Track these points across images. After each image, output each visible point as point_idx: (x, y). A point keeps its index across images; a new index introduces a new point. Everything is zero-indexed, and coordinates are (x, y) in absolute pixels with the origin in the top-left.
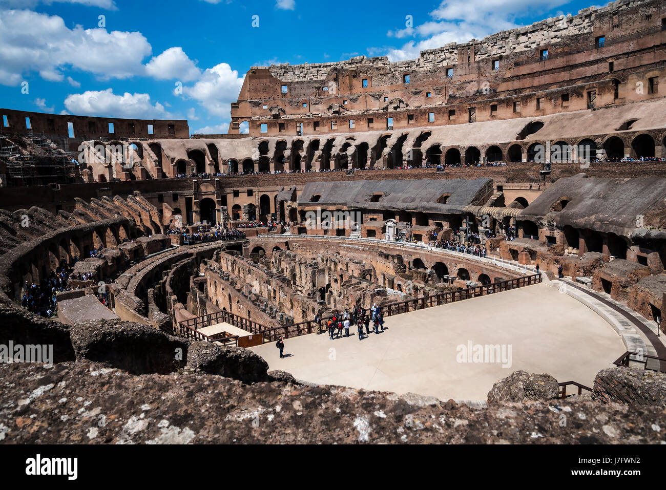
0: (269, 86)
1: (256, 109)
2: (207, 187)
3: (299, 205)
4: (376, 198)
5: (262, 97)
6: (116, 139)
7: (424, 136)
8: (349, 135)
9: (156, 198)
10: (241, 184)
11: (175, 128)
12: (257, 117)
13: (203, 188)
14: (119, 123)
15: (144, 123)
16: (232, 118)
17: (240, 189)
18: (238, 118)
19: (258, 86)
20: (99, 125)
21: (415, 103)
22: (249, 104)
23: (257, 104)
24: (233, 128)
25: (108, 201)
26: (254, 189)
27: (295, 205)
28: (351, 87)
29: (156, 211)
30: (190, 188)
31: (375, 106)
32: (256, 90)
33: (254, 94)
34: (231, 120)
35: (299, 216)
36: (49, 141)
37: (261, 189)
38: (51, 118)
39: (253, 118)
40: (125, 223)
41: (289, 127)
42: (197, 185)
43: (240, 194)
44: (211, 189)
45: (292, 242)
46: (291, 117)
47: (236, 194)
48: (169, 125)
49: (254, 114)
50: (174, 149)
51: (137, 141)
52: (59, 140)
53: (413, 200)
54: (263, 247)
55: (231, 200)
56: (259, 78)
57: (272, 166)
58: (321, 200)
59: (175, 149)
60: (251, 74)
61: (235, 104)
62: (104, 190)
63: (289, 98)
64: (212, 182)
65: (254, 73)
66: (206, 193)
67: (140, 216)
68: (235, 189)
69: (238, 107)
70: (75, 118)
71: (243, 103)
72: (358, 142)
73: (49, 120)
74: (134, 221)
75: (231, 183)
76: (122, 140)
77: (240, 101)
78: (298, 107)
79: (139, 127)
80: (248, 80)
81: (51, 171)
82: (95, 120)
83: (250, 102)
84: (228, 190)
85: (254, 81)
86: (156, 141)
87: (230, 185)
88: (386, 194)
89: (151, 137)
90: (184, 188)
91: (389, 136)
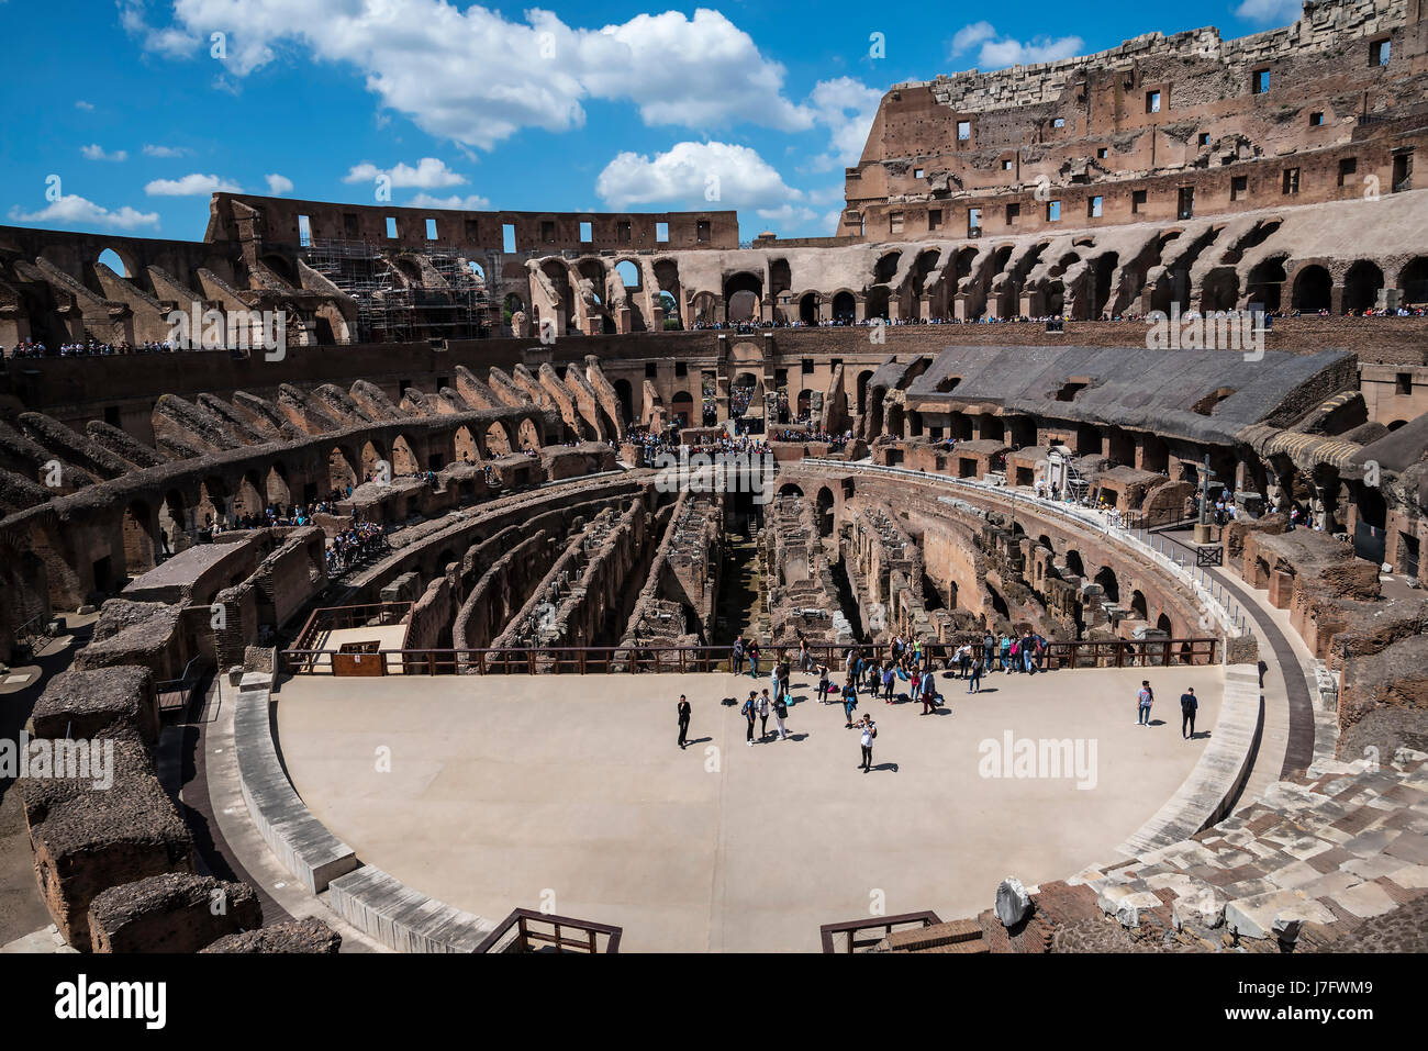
0: (929, 125)
1: (900, 181)
2: (746, 350)
3: (909, 397)
4: (1068, 392)
5: (913, 152)
6: (590, 253)
7: (1259, 234)
8: (1082, 233)
9: (642, 369)
10: (819, 347)
11: (712, 228)
12: (898, 197)
13: (738, 353)
14: (600, 223)
15: (648, 220)
16: (848, 201)
17: (817, 357)
18: (860, 200)
19: (906, 127)
20: (562, 228)
21: (1279, 144)
22: (883, 169)
23: (900, 169)
24: (846, 224)
25: (522, 372)
26: (847, 358)
27: (900, 397)
28: (1118, 115)
29: (614, 396)
30: (710, 351)
31: (1176, 158)
32: (900, 137)
33: (896, 146)
34: (844, 205)
35: (907, 422)
36: (462, 260)
37: (861, 358)
38: (472, 218)
39: (890, 199)
40: (537, 417)
41: (952, 217)
42: (727, 346)
43: (816, 368)
44: (756, 355)
45: (863, 480)
46: (974, 194)
47: (808, 367)
48: (699, 223)
49: (893, 192)
50: (698, 271)
51: (631, 256)
52: (485, 258)
53: (1147, 400)
54: (799, 485)
55: (796, 381)
56: (907, 109)
57: (893, 306)
58: (957, 391)
59: (701, 271)
60: (890, 101)
61: (853, 171)
62: (534, 352)
63: (972, 150)
64: (759, 342)
65: (897, 98)
66: (743, 364)
67: (575, 404)
68: (806, 356)
69: (859, 177)
70: (517, 216)
71: (871, 168)
72: (1095, 253)
73: (467, 222)
74: (559, 413)
75: (797, 344)
76: (604, 254)
77: (864, 164)
78: (991, 170)
79: (639, 229)
80: (883, 116)
81: (446, 315)
82: (554, 219)
83: (886, 165)
84: (792, 358)
85: (897, 116)
86: (669, 255)
87: (795, 347)
88: (1097, 382)
89: (663, 246)
90: (699, 351)
91: (1175, 235)
